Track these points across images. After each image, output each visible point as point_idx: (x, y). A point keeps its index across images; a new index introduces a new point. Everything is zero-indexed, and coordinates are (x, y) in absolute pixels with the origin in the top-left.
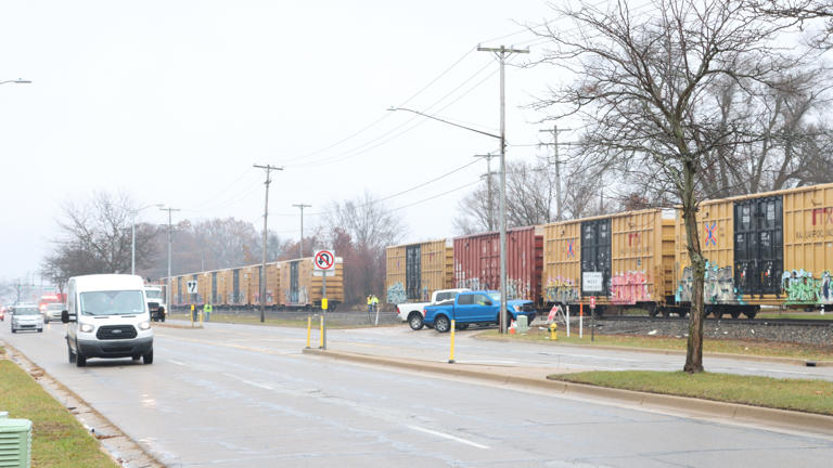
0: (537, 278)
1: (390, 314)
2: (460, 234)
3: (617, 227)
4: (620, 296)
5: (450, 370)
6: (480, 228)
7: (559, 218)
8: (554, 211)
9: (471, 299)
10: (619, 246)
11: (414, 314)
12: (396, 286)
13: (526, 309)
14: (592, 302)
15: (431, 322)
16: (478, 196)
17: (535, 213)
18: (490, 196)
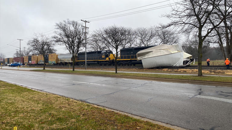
0: (23, 61)
1: (6, 65)
2: (14, 57)
3: (32, 57)
4: (33, 63)
5: (18, 70)
6: (16, 57)
7: (25, 56)
8: (24, 55)
9: (16, 63)
10: (32, 59)
11: (9, 65)
12: (6, 63)
13: (22, 65)
14: (30, 64)
15: (12, 66)
16: (16, 53)
17: (22, 55)
18: (17, 53)
